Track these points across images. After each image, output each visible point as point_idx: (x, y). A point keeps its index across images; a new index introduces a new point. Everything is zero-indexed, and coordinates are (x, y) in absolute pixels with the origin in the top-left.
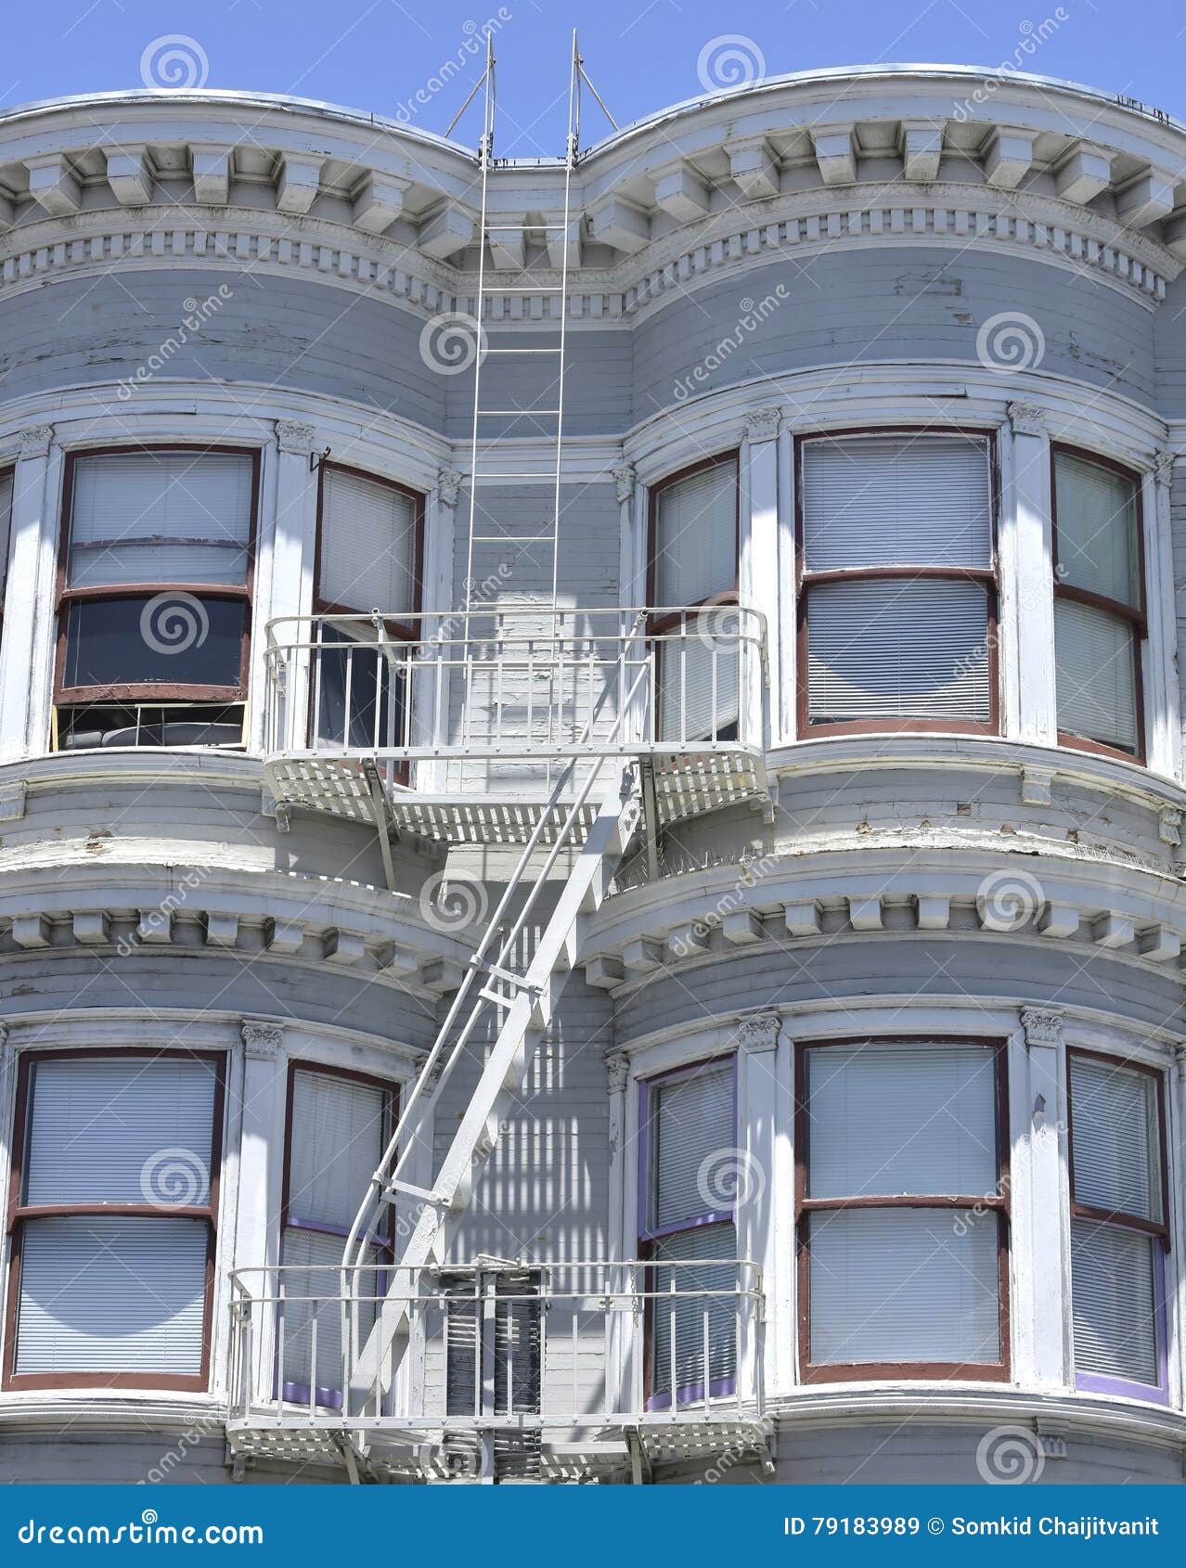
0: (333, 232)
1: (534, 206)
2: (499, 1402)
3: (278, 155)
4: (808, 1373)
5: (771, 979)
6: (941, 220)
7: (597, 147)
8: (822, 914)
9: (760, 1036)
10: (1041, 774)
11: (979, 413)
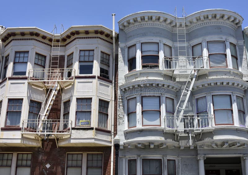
0: (164, 24)
1: (181, 22)
2: (191, 127)
3: (160, 17)
4: (216, 125)
5: (209, 89)
6: (219, 23)
7: (187, 16)
8: (208, 84)
9: (209, 95)
10: (232, 71)
11: (224, 40)
